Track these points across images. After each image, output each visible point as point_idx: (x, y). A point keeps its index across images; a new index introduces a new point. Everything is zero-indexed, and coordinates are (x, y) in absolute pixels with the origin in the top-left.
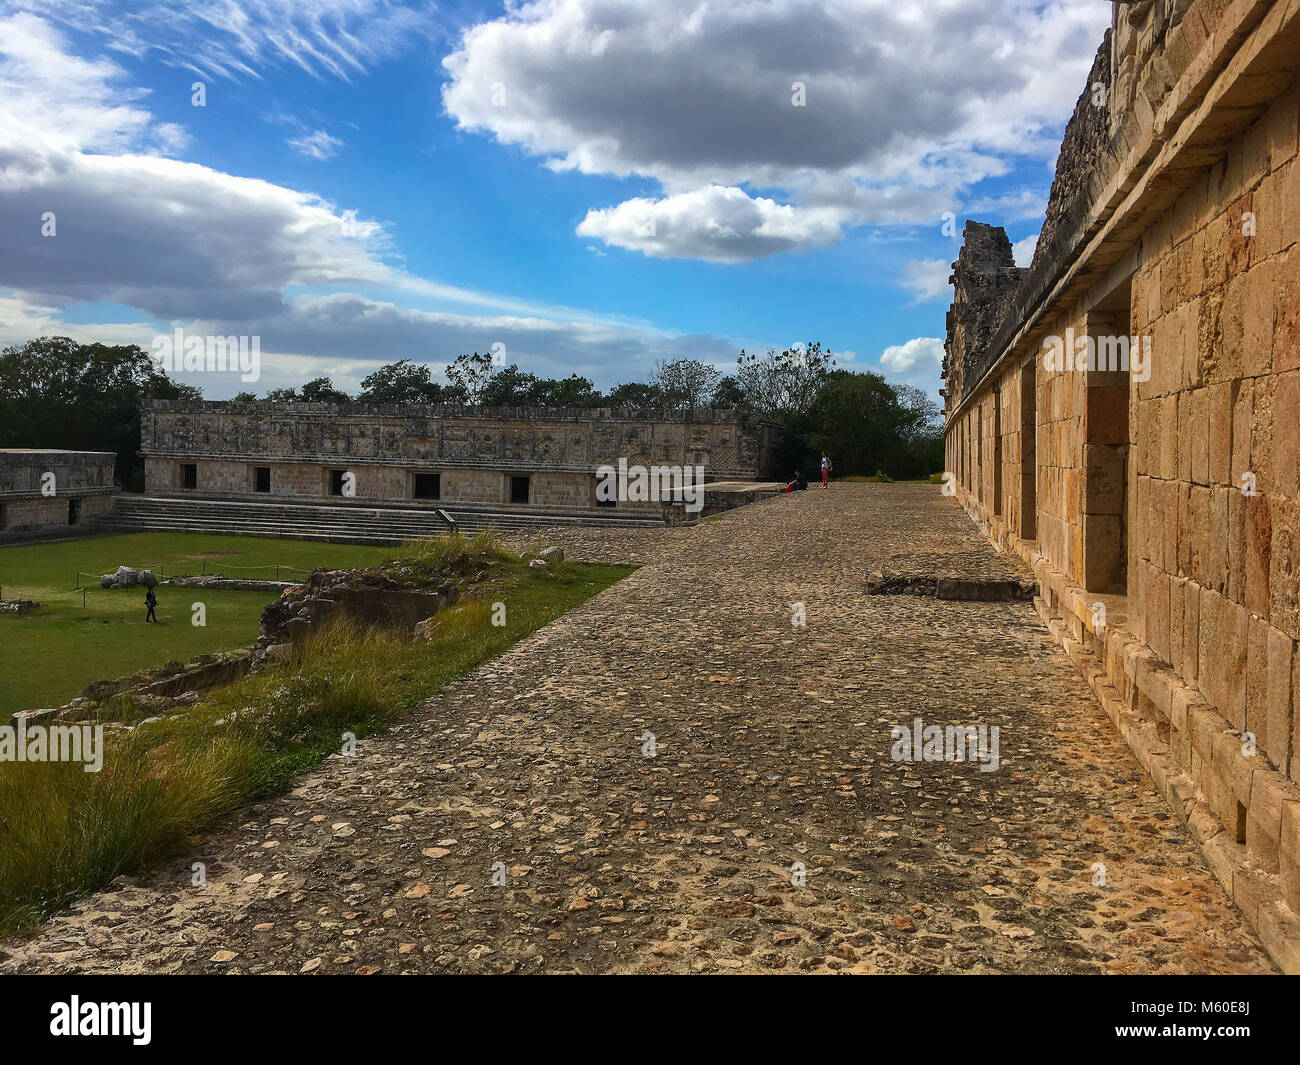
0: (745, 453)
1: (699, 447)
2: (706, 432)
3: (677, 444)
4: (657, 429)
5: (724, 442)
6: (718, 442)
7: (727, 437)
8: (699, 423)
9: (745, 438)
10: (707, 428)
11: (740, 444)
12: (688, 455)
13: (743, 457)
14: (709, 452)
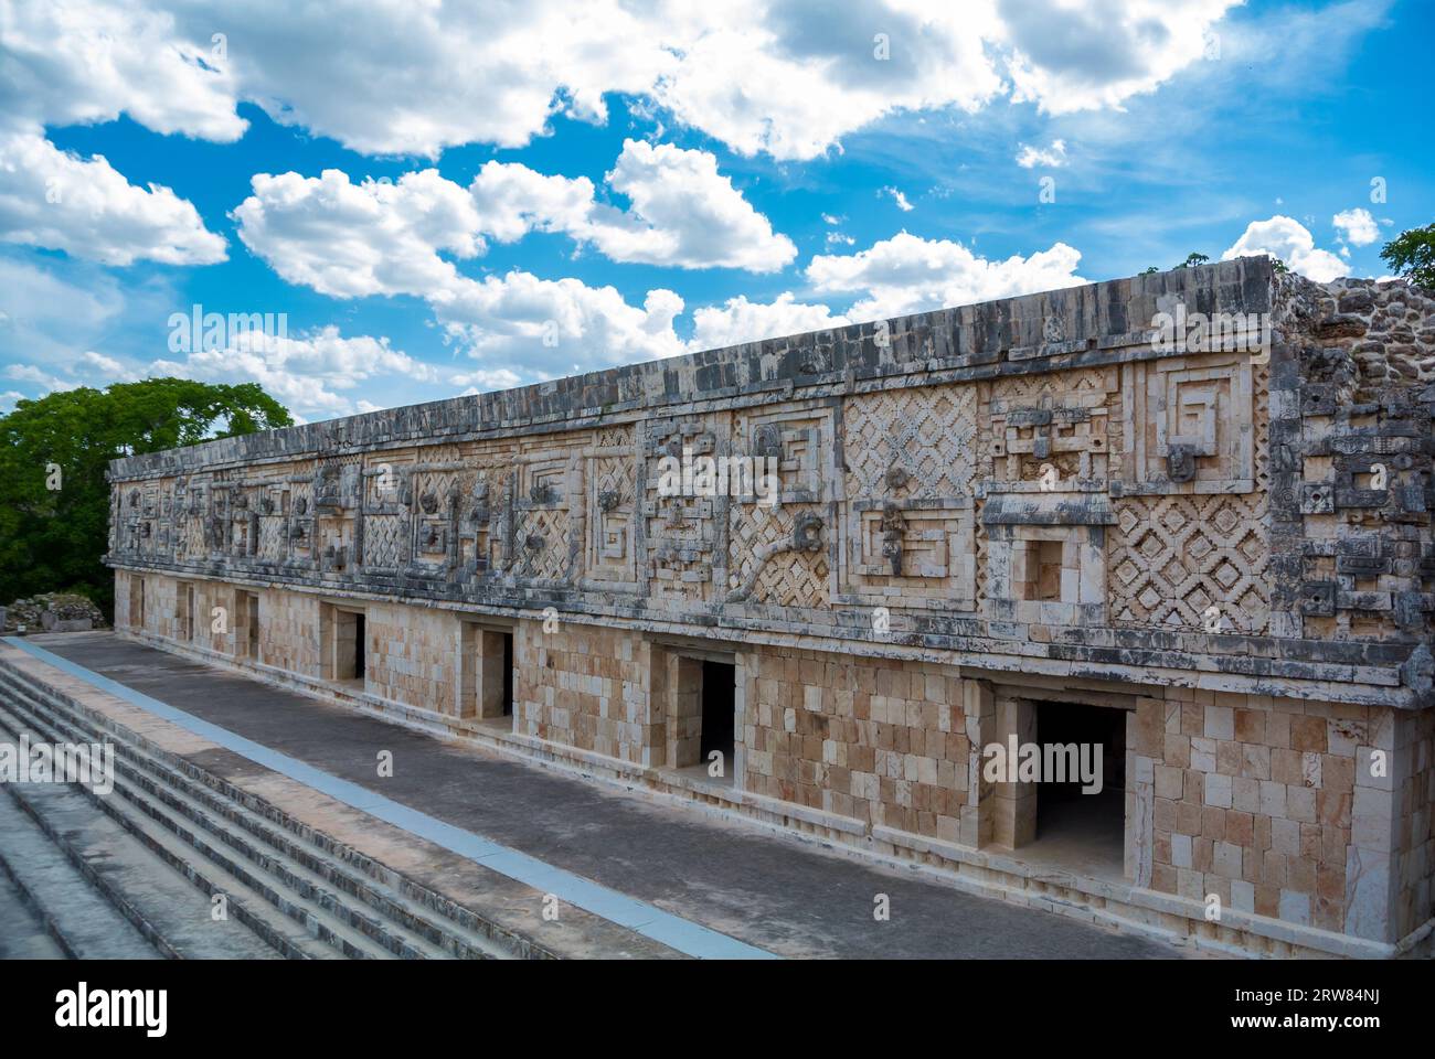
0: (1325, 534)
1: (1047, 506)
2: (1082, 416)
3: (943, 492)
4: (854, 421)
5: (1186, 464)
6: (1149, 471)
7: (1199, 434)
8: (1041, 370)
9: (1319, 430)
10: (1086, 394)
11: (1286, 472)
12: (992, 548)
13: (1311, 555)
14: (1101, 530)
